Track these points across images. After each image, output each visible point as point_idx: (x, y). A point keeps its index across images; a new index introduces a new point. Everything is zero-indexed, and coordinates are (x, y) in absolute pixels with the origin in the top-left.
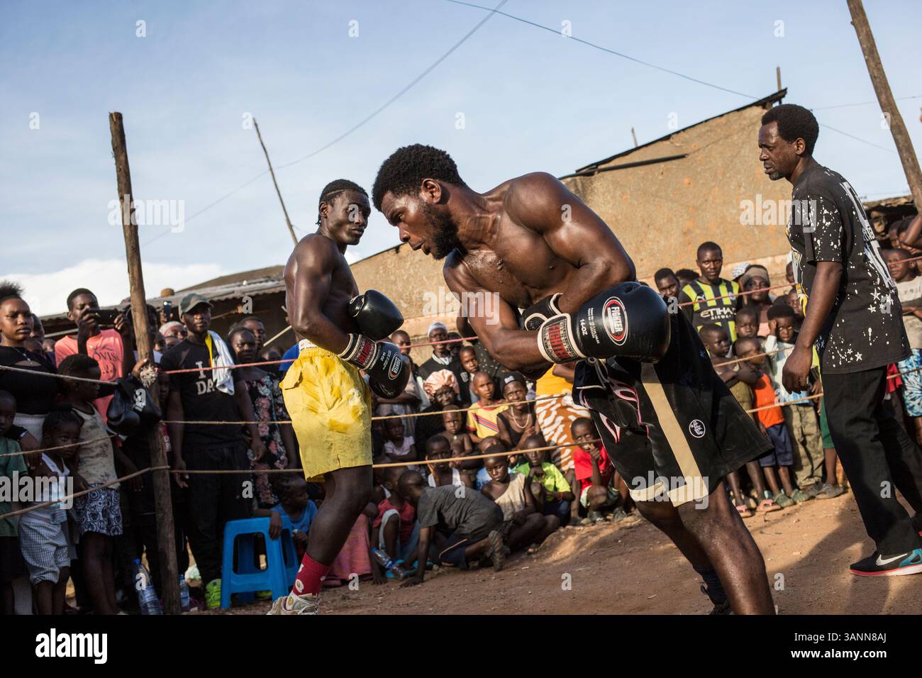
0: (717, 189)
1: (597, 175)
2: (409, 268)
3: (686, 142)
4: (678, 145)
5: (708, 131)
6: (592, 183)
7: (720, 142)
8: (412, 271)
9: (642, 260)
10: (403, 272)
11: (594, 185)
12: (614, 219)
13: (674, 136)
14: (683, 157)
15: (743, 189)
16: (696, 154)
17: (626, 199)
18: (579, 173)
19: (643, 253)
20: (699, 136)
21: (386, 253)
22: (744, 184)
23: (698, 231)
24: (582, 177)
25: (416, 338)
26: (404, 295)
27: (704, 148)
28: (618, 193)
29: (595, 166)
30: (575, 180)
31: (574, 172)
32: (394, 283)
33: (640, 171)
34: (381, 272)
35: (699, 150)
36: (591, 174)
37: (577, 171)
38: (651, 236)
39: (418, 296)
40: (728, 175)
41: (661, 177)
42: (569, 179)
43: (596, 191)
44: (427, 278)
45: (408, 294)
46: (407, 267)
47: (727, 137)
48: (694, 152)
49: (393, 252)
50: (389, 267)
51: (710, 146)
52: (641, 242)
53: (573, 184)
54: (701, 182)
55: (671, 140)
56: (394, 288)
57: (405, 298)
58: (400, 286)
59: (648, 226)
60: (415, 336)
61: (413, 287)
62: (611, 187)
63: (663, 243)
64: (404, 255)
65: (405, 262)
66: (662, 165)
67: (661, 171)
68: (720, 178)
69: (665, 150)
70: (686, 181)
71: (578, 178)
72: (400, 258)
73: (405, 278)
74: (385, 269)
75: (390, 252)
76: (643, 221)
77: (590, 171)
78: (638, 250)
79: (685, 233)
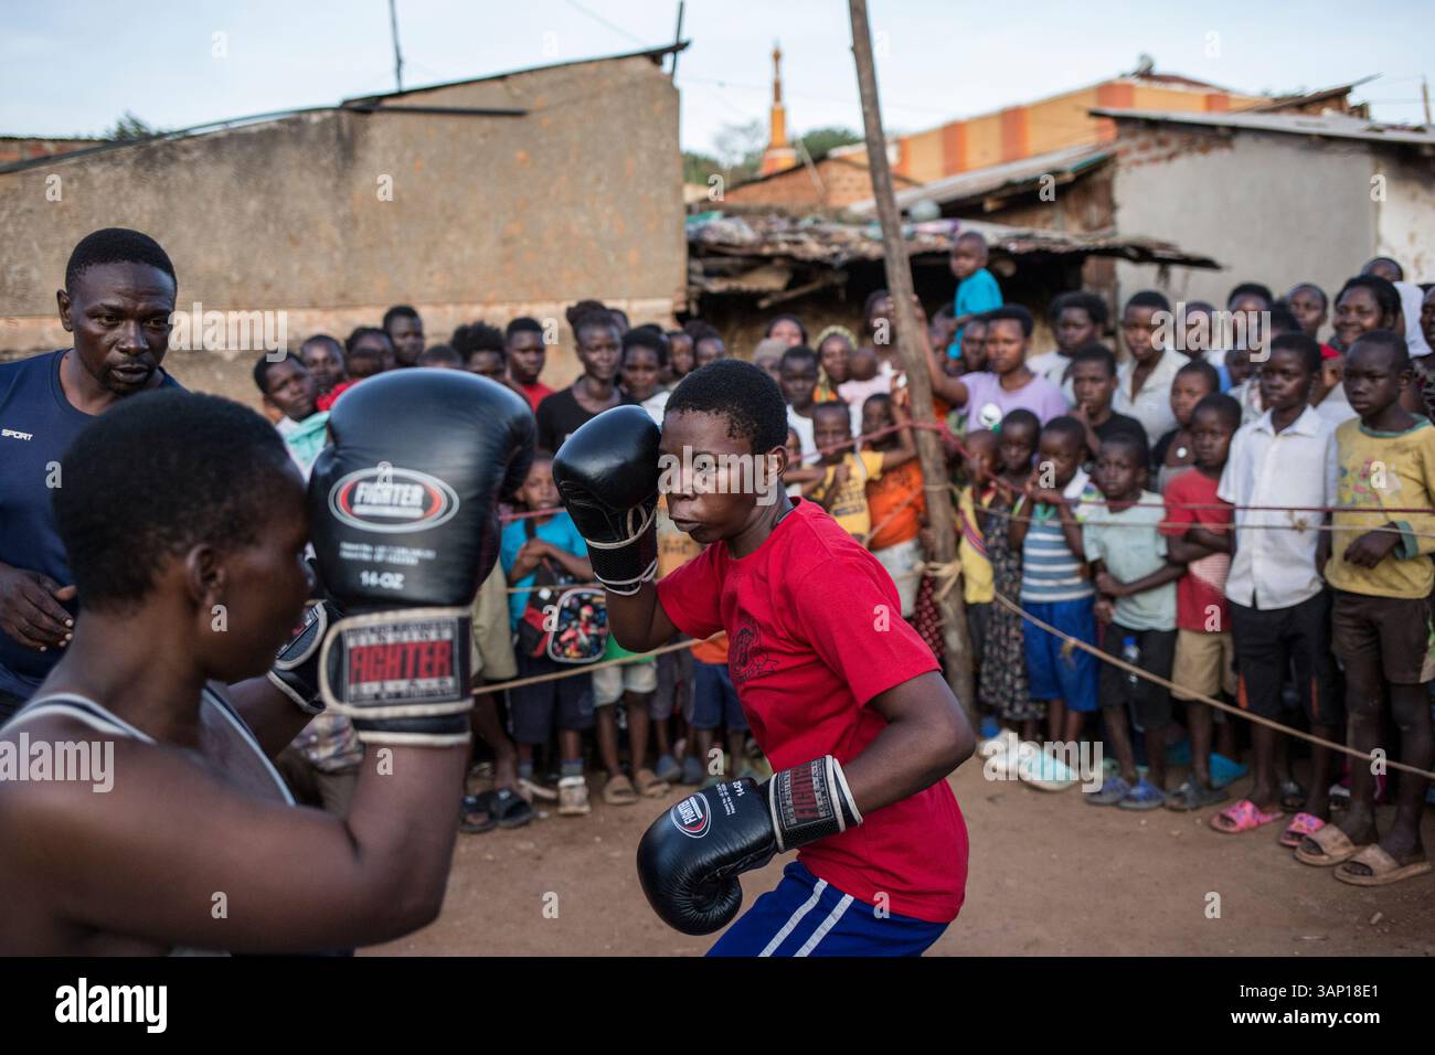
0: (564, 177)
1: (376, 118)
3: (530, 91)
4: (517, 93)
5: (565, 80)
6: (367, 127)
7: (582, 103)
9: (431, 274)
11: (370, 133)
13: (511, 78)
14: (520, 114)
15: (602, 188)
16: (543, 115)
17: (421, 167)
18: (348, 107)
19: (436, 263)
20: (551, 87)
22: (605, 179)
23: (525, 242)
24: (353, 116)
27: (554, 107)
28: (409, 154)
29: (374, 101)
30: (339, 118)
33: (451, 123)
35: (547, 108)
36: (367, 114)
37: (345, 103)
38: (451, 237)
40: (585, 159)
41: (481, 141)
42: (328, 115)
43: (372, 143)
47: (592, 97)
48: (539, 111)
51: (564, 107)
52: (435, 244)
53: (334, 123)
54: (542, 161)
55: (506, 83)
59: (450, 219)
62: (398, 141)
63: (468, 251)
66: (487, 122)
67: (484, 131)
68: (573, 161)
69: (496, 98)
70: (521, 155)
71: (344, 114)
76: (443, 209)
77: (368, 107)
78: (427, 259)
79: (506, 241)
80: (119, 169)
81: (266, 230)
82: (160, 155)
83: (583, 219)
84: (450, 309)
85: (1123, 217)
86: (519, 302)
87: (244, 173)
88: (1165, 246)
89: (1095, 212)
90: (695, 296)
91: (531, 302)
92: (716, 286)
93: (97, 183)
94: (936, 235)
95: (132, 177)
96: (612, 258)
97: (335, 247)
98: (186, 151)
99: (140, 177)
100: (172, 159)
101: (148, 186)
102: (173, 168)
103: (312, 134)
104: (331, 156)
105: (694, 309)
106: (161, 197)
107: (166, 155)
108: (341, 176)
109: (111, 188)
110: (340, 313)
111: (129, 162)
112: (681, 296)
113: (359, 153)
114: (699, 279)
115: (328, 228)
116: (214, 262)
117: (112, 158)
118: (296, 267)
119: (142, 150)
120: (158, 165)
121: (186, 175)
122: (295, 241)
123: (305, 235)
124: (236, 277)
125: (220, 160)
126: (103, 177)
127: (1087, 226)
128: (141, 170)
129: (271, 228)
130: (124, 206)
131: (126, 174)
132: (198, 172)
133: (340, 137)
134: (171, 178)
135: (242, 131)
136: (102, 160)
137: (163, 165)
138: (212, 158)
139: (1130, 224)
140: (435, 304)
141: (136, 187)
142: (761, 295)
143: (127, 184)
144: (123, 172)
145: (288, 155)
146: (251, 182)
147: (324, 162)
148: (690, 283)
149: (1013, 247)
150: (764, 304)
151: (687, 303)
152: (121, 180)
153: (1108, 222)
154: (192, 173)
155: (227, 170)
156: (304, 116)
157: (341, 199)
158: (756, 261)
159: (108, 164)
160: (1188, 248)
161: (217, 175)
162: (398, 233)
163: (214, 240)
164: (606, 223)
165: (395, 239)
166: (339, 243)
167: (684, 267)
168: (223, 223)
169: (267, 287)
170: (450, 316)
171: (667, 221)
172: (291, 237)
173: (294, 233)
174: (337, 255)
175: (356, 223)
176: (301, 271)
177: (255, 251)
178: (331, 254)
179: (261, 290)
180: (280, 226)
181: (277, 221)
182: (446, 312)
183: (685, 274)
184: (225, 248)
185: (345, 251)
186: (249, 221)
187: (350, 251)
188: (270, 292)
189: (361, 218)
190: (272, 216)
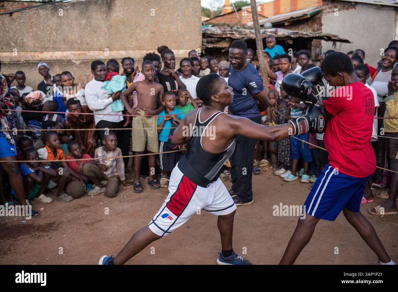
0: (169, 15)
9: (132, 42)
10: (13, 27)
12: (122, 20)
15: (179, 18)
17: (129, 12)
19: (133, 39)
21: (4, 15)
22: (180, 16)
23: (158, 33)
28: (126, 8)
32: (8, 32)
38: (138, 31)
39: (21, 41)
40: (174, 10)
41: (146, 4)
43: (116, 5)
44: (26, 32)
45: (15, 39)
46: (16, 25)
50: (6, 23)
52: (133, 33)
54: (163, 10)
56: (8, 34)
57: (13, 41)
58: (11, 34)
59: (137, 26)
61: (18, 36)
62: (123, 4)
63: (142, 35)
64: (15, 18)
65: (16, 22)
68: (171, 10)
70: (157, 8)
72: (12, 19)
73: (14, 30)
74: (3, 23)
75: (7, 15)
76: (135, 24)
78: (131, 37)
79: (153, 33)
80: (47, 11)
81: (87, 28)
82: (58, 7)
83: (174, 27)
84: (137, 51)
85: (323, 27)
87: (81, 13)
88: (335, 36)
89: (316, 26)
90: (205, 49)
92: (210, 46)
93: (41, 15)
94: (271, 32)
95: (51, 14)
97: (106, 34)
98: (65, 6)
99: (53, 14)
101: (55, 16)
103: (100, 2)
104: (105, 8)
105: (204, 52)
106: (59, 19)
108: (107, 14)
109: (45, 16)
111: (50, 9)
112: (201, 49)
113: (113, 7)
114: (206, 44)
115: (104, 28)
116: (73, 38)
117: (45, 8)
118: (95, 39)
119: (53, 6)
120: (57, 10)
121: (65, 13)
123: (98, 30)
124: (79, 42)
125: (75, 9)
126: (43, 13)
127: (314, 30)
128: (53, 11)
129: (89, 28)
130: (49, 21)
131: (49, 13)
132: (69, 12)
133: (107, 3)
138: (72, 8)
139: (326, 30)
141: (52, 16)
142: (222, 48)
143: (49, 15)
145: (93, 8)
146: (83, 16)
147: (103, 10)
148: (203, 45)
149: (292, 36)
150: (223, 51)
151: (202, 51)
153: (320, 29)
154: (67, 12)
155: (77, 12)
157: (108, 20)
158: (221, 39)
159: (44, 10)
160: (341, 37)
161: (74, 13)
162: (123, 30)
163: (73, 31)
164: (180, 28)
165: (122, 32)
166: (107, 32)
167: (201, 41)
168: (76, 27)
169: (88, 44)
170: (137, 53)
171: (197, 27)
172: (94, 31)
173: (95, 30)
174: (107, 36)
175: (112, 27)
176: (97, 40)
177: (84, 34)
178: (105, 35)
179: (86, 45)
180: (91, 28)
181: (90, 26)
182: (136, 52)
183: (201, 42)
184: (76, 33)
185: (109, 35)
186: (82, 26)
187: (110, 35)
188: (88, 46)
189: (113, 26)
190: (89, 25)
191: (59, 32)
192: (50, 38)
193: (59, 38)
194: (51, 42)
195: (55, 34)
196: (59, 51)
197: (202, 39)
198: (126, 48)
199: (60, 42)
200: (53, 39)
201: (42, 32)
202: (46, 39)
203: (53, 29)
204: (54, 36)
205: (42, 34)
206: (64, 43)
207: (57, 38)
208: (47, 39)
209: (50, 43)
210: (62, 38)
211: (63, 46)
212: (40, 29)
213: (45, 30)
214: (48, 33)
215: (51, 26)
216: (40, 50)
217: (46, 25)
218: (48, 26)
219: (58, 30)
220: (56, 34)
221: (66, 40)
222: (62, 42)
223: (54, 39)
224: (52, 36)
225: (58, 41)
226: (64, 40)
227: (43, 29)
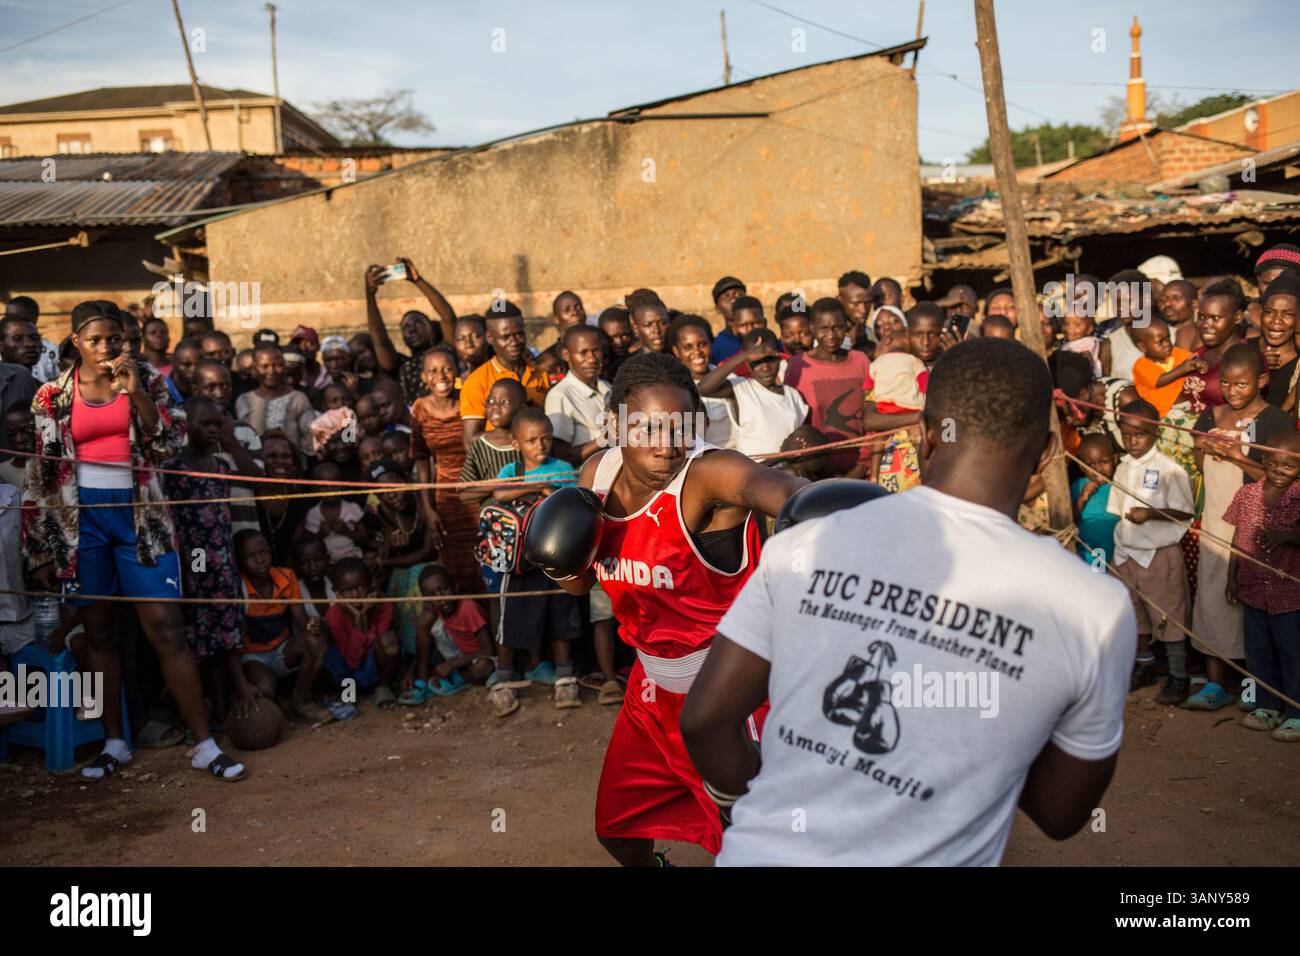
0: (805, 169)
1: (638, 124)
2: (344, 226)
3: (773, 94)
4: (761, 96)
5: (807, 83)
6: (629, 135)
7: (822, 102)
8: (347, 231)
9: (683, 258)
10: (334, 229)
11: (632, 138)
12: (652, 193)
13: (757, 83)
14: (764, 115)
15: (840, 177)
16: (784, 115)
17: (675, 166)
18: (612, 117)
19: (687, 249)
20: (793, 88)
21: (311, 198)
22: (843, 169)
23: (768, 228)
24: (616, 124)
25: (342, 331)
26: (332, 265)
27: (796, 107)
28: (665, 156)
29: (636, 110)
30: (606, 127)
31: (604, 115)
32: (319, 245)
33: (701, 127)
34: (301, 225)
35: (789, 109)
36: (632, 121)
37: (611, 114)
38: (701, 226)
39: (352, 269)
40: (823, 152)
41: (729, 141)
42: (597, 125)
43: (633, 147)
45: (337, 263)
46: (341, 224)
47: (832, 94)
48: (782, 111)
49: (321, 198)
50: (315, 220)
51: (805, 106)
52: (687, 232)
53: (601, 131)
54: (785, 156)
55: (753, 88)
56: (318, 252)
57: (333, 269)
58: (327, 250)
59: (700, 211)
60: (343, 327)
61: (346, 255)
62: (655, 145)
63: (716, 237)
64: (338, 205)
65: (340, 215)
66: (734, 123)
67: (731, 131)
68: (813, 154)
69: (740, 101)
70: (764, 151)
71: (610, 124)
72: (332, 209)
73: (336, 239)
74: (307, 222)
75: (318, 196)
76: (694, 202)
77: (631, 116)
78: (680, 244)
79: (750, 228)
80: (428, 180)
81: (544, 223)
82: (460, 166)
83: (823, 206)
86: (762, 281)
87: (526, 178)
90: (931, 273)
91: (774, 281)
92: (955, 261)
93: (411, 192)
95: (438, 186)
96: (849, 240)
97: (601, 237)
98: (480, 162)
99: (444, 186)
100: (469, 169)
101: (450, 193)
102: (469, 177)
103: (583, 143)
104: (598, 161)
105: (928, 284)
106: (460, 200)
107: (465, 166)
108: (606, 178)
109: (421, 196)
110: (604, 291)
111: (436, 174)
112: (917, 273)
113: (622, 156)
114: (932, 258)
115: (595, 221)
116: (501, 255)
117: (423, 171)
118: (568, 256)
119: (446, 163)
120: (458, 176)
121: (480, 182)
122: (567, 233)
123: (575, 228)
125: (507, 168)
126: (416, 187)
128: (445, 179)
129: (548, 223)
130: (432, 208)
131: (434, 184)
132: (489, 179)
133: (606, 145)
134: (468, 185)
135: (525, 143)
136: (415, 173)
137: (462, 175)
138: (500, 167)
140: (686, 284)
141: (441, 193)
142: (997, 271)
143: (434, 191)
144: (432, 182)
145: (562, 162)
146: (532, 187)
147: (592, 166)
148: (925, 261)
150: (998, 279)
151: (922, 279)
152: (430, 188)
154: (485, 181)
155: (513, 177)
156: (576, 128)
157: (606, 197)
158: (995, 238)
159: (419, 176)
161: (504, 181)
162: (655, 223)
163: (502, 235)
164: (843, 209)
165: (652, 229)
166: (604, 234)
167: (919, 246)
168: (509, 220)
169: (544, 271)
170: (700, 293)
171: (902, 204)
172: (564, 230)
173: (566, 227)
174: (602, 244)
175: (618, 215)
176: (572, 257)
177: (535, 242)
178: (597, 243)
179: (540, 275)
180: (555, 221)
181: (553, 217)
182: (697, 291)
183: (919, 252)
184: (510, 241)
185: (609, 240)
186: (530, 218)
187: (613, 240)
188: (546, 275)
189: (623, 212)
190: (549, 213)
191: (460, 239)
192: (434, 257)
193: (459, 256)
194: (438, 269)
195: (447, 244)
196: (459, 294)
197: (923, 240)
198: (663, 279)
199: (462, 267)
200: (442, 261)
201: (412, 242)
202: (422, 260)
203: (442, 230)
204: (445, 251)
205: (411, 246)
206: (475, 270)
207: (454, 255)
208: (426, 261)
209: (434, 271)
210: (467, 257)
211: (471, 280)
212: (407, 233)
213: (420, 234)
214: (429, 242)
215: (437, 221)
216: (403, 294)
217: (423, 220)
218: (427, 223)
219: (459, 231)
220: (452, 245)
221: (481, 262)
222: (469, 269)
223: (445, 260)
224: (441, 250)
225: (457, 266)
226: (474, 261)
227: (416, 232)
